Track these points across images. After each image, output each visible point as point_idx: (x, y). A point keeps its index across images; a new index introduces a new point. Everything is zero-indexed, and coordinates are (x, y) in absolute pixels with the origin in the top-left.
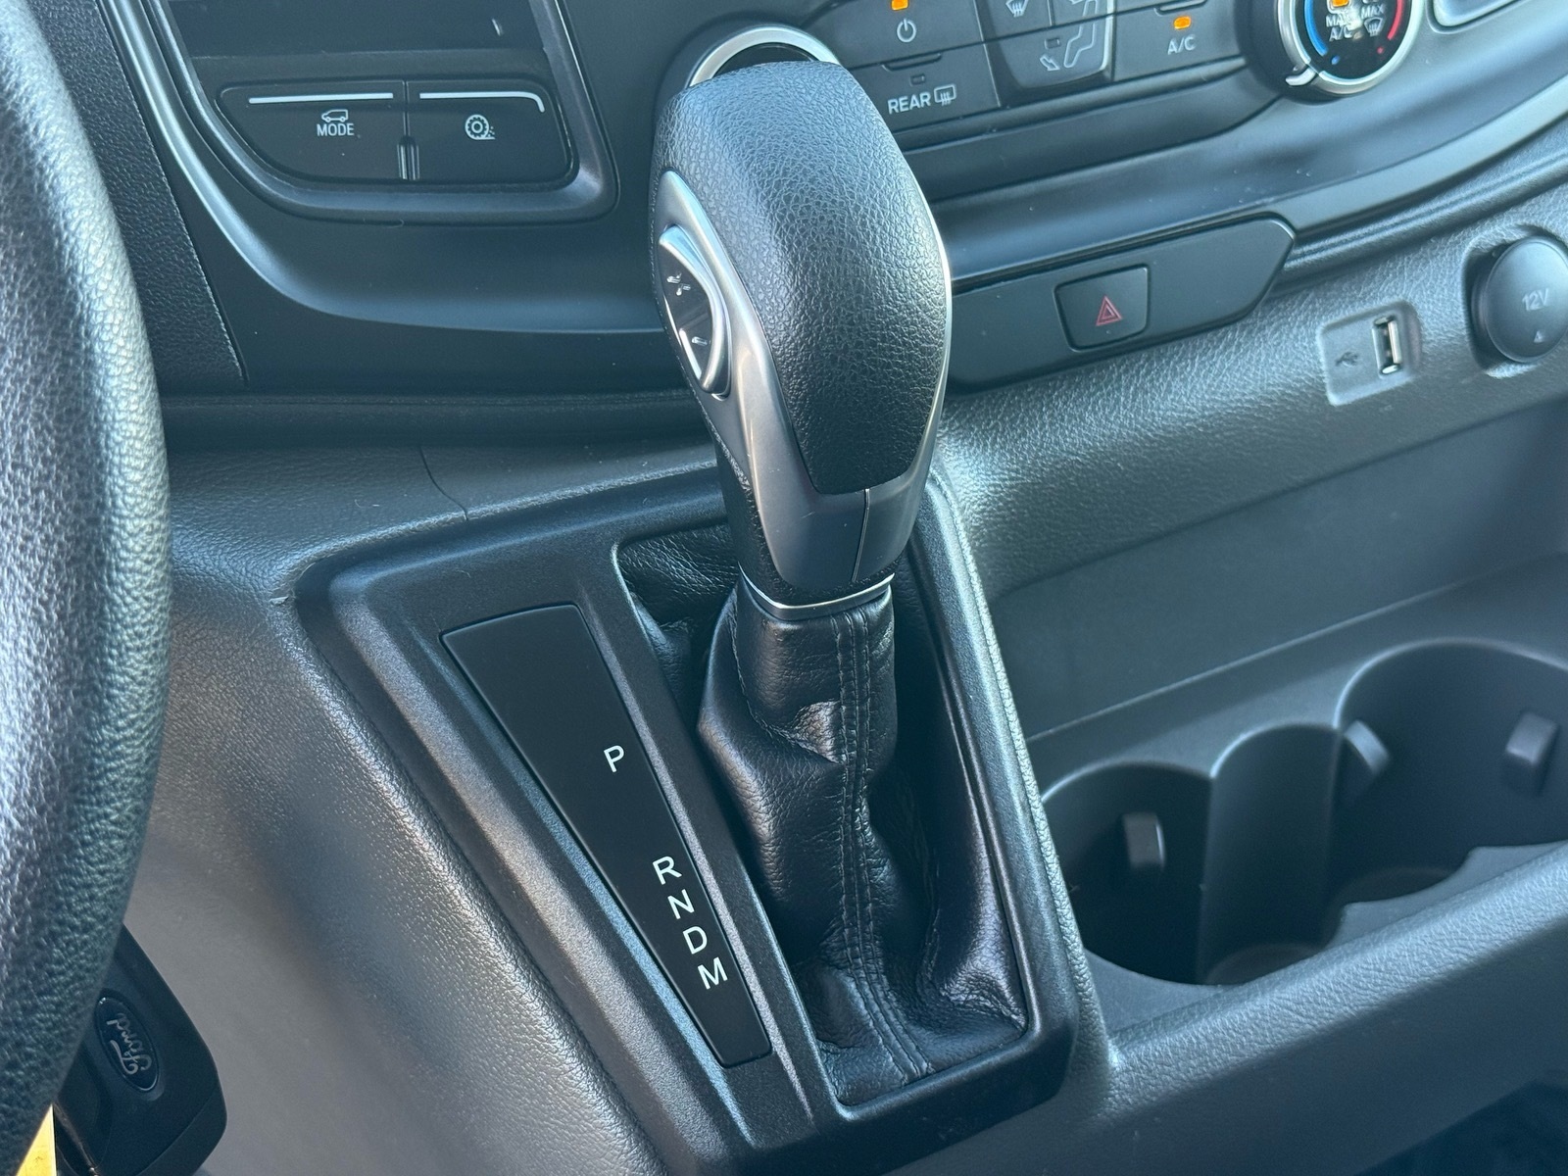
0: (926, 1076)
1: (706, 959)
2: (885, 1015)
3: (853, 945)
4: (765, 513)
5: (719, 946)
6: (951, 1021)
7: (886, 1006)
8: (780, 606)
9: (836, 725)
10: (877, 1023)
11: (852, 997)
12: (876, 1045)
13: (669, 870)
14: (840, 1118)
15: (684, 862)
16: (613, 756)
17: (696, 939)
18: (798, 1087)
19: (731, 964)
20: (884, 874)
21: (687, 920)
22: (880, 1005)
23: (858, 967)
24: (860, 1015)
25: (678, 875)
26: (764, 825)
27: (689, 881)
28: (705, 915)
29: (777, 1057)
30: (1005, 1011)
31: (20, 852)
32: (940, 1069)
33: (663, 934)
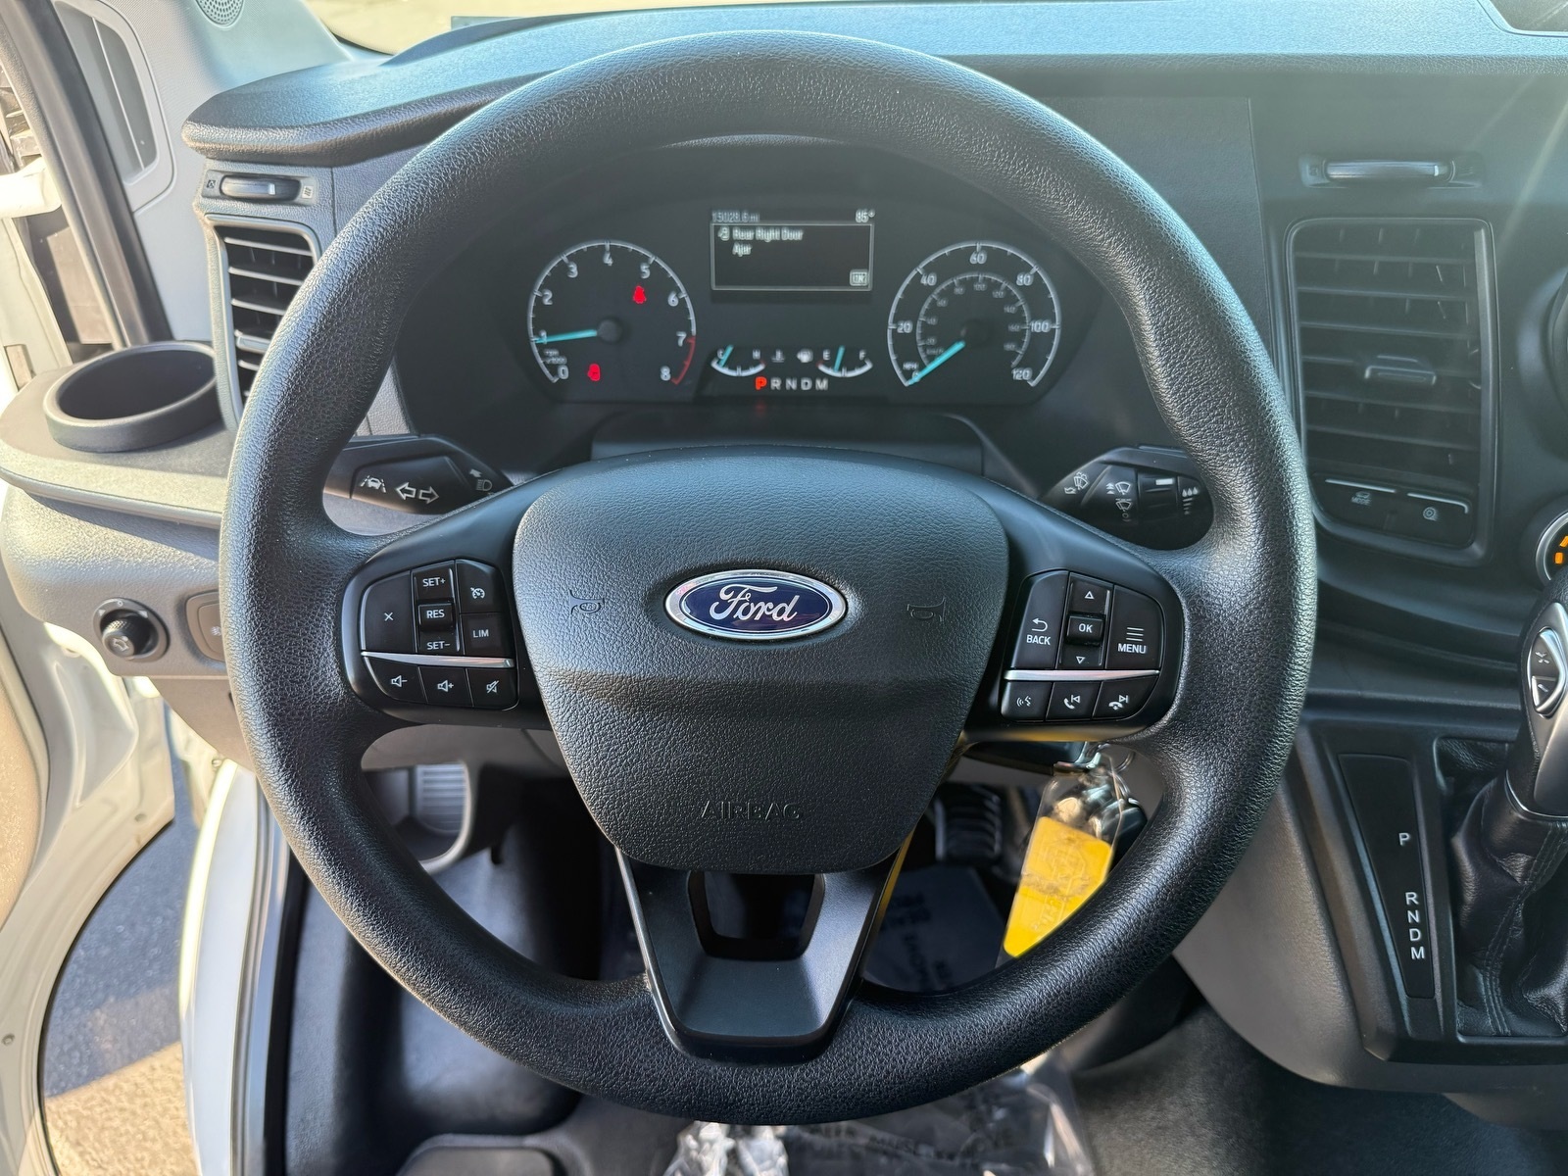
0: (1506, 1036)
1: (1417, 946)
2: (1493, 998)
3: (1488, 960)
4: (1541, 773)
5: (1425, 942)
6: (1526, 1012)
7: (1495, 994)
8: (1525, 808)
9: (1527, 867)
10: (1488, 1000)
11: (1480, 984)
12: (1484, 1011)
13: (1413, 899)
14: (1458, 1040)
15: (1422, 898)
16: (1404, 838)
17: (1416, 935)
18: (1441, 1018)
19: (1428, 952)
20: (1519, 934)
21: (1415, 925)
22: (1492, 993)
23: (1486, 970)
24: (1481, 994)
25: (1416, 902)
26: (1469, 897)
27: (1421, 907)
28: (1423, 925)
29: (1435, 1001)
30: (1557, 1020)
31: (1195, 865)
32: (1514, 1035)
33: (1400, 927)
